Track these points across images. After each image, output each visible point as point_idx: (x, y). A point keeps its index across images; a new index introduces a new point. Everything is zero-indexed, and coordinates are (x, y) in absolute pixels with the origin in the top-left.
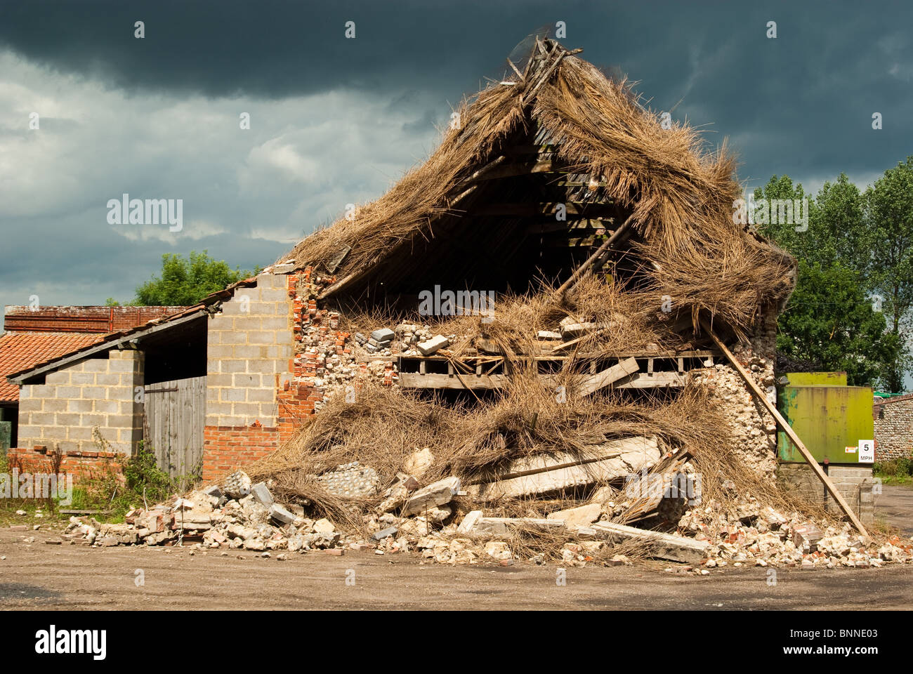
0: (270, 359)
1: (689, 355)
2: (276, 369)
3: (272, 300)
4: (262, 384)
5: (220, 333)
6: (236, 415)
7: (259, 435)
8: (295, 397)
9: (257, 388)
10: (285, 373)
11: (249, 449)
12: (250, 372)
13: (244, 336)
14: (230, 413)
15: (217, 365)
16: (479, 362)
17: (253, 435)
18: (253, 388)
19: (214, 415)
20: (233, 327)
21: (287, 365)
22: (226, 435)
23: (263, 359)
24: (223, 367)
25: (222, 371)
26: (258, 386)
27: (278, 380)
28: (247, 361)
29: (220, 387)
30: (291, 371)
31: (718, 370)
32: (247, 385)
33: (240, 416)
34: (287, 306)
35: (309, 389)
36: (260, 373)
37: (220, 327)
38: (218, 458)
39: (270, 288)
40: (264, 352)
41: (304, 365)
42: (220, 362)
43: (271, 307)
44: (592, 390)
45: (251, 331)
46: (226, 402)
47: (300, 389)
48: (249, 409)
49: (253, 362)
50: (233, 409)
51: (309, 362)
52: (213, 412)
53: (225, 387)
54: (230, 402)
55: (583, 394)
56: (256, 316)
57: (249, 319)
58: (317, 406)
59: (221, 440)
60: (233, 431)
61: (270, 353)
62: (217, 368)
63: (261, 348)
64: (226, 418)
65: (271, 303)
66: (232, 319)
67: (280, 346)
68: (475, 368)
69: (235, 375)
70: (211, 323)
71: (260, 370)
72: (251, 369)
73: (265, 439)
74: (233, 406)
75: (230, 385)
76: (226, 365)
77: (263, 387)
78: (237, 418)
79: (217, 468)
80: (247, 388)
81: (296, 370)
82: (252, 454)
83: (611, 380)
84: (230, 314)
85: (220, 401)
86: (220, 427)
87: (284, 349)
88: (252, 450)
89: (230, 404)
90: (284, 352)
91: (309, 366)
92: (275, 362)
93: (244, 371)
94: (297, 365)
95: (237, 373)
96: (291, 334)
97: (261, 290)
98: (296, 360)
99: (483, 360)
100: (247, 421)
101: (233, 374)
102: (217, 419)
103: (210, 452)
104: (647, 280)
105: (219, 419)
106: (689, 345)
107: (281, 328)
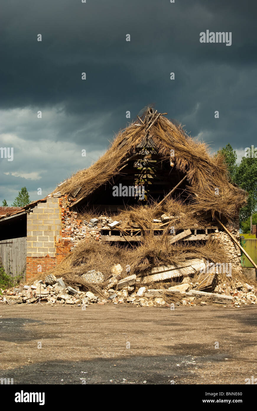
0: (52, 230)
1: (209, 228)
2: (55, 234)
3: (53, 207)
4: (49, 240)
5: (32, 221)
6: (39, 253)
7: (49, 260)
8: (63, 245)
9: (47, 242)
10: (58, 236)
11: (44, 265)
12: (44, 235)
13: (42, 222)
14: (36, 252)
15: (31, 233)
16: (132, 231)
17: (46, 260)
18: (46, 242)
19: (30, 252)
20: (37, 218)
21: (59, 233)
22: (35, 260)
23: (49, 230)
24: (33, 234)
25: (33, 235)
26: (48, 241)
27: (55, 238)
28: (43, 231)
29: (32, 241)
30: (61, 235)
31: (221, 234)
32: (43, 241)
33: (40, 253)
34: (59, 210)
35: (69, 242)
36: (48, 236)
37: (32, 218)
38: (32, 269)
39: (52, 203)
40: (50, 228)
41: (66, 233)
42: (32, 232)
43: (53, 210)
44: (174, 241)
45: (45, 219)
46: (35, 247)
47: (65, 242)
48: (44, 250)
49: (45, 232)
50: (37, 250)
51: (68, 231)
52: (30, 251)
53: (34, 241)
54: (36, 247)
55: (171, 243)
56: (46, 214)
57: (44, 215)
58: (72, 249)
59: (33, 262)
60: (38, 259)
61: (52, 228)
62: (31, 234)
63: (49, 226)
64: (35, 254)
65: (52, 209)
66: (37, 215)
67: (56, 226)
68: (130, 233)
69: (38, 237)
70: (28, 216)
71: (48, 235)
72: (45, 234)
73: (51, 262)
74: (38, 249)
75: (36, 241)
76: (35, 233)
77: (49, 241)
78: (39, 254)
79: (32, 273)
80: (44, 242)
81: (63, 235)
82: (46, 267)
83: (181, 237)
84: (35, 213)
85: (32, 247)
86: (33, 257)
87: (58, 226)
88: (46, 266)
89: (37, 248)
90: (58, 227)
91: (68, 233)
92: (54, 232)
93: (42, 235)
94: (63, 233)
95: (39, 236)
96: (60, 221)
97: (48, 203)
98: (63, 231)
99: (133, 230)
100: (43, 255)
101: (38, 236)
102: (31, 254)
103: (29, 267)
104: (193, 200)
105: (32, 254)
106: (209, 224)
107: (56, 218)
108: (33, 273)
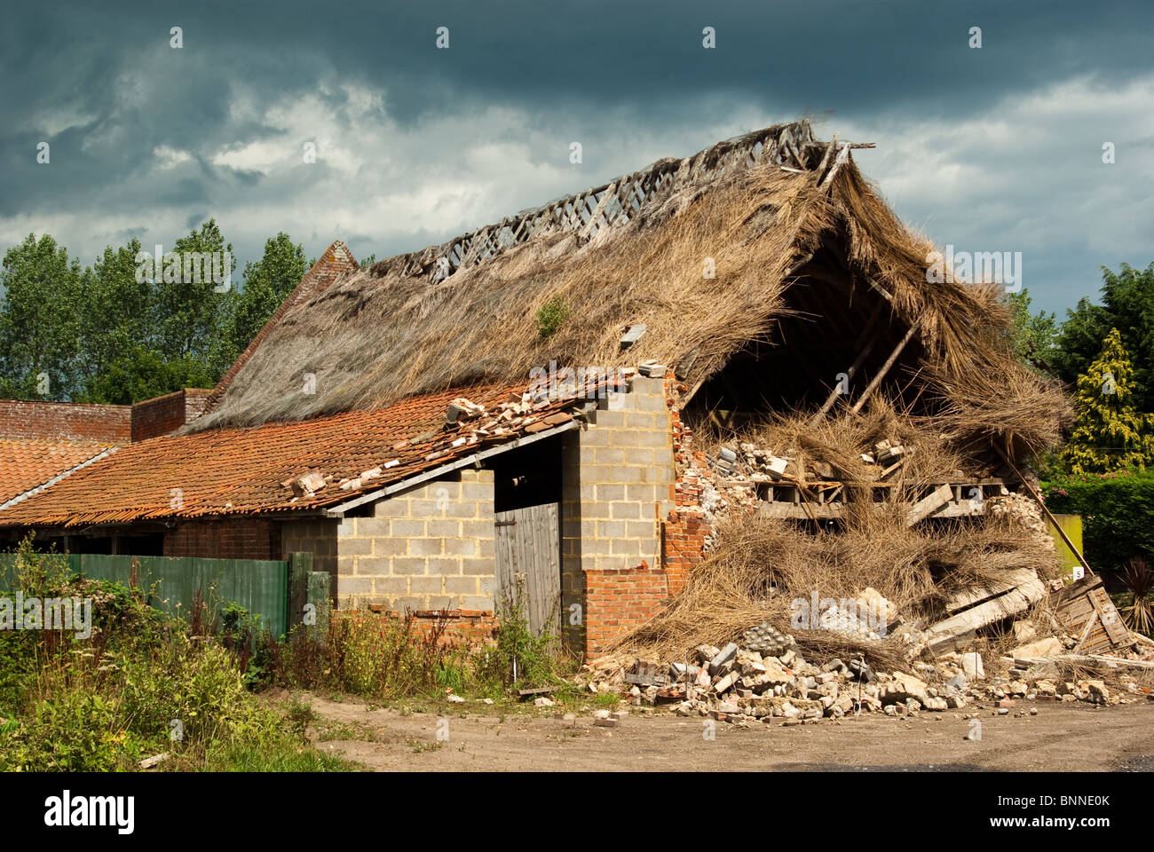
0: (649, 483)
2: (657, 497)
3: (650, 410)
4: (641, 516)
5: (595, 450)
6: (614, 555)
7: (648, 579)
8: (684, 531)
9: (636, 521)
10: (666, 501)
11: (636, 596)
12: (629, 500)
13: (621, 454)
14: (607, 553)
15: (592, 490)
16: (821, 489)
17: (640, 579)
18: (632, 520)
19: (591, 555)
20: (609, 443)
21: (667, 491)
22: (611, 580)
23: (642, 483)
24: (598, 494)
25: (598, 499)
26: (638, 517)
27: (657, 509)
28: (626, 486)
29: (596, 519)
30: (672, 499)
31: (1014, 499)
32: (626, 517)
33: (618, 555)
34: (665, 417)
35: (699, 521)
36: (639, 502)
37: (594, 442)
38: (603, 610)
39: (647, 395)
40: (643, 474)
41: (686, 491)
42: (595, 487)
43: (649, 418)
44: (916, 519)
45: (629, 447)
46: (603, 538)
47: (689, 522)
48: (629, 547)
49: (631, 487)
50: (611, 548)
51: (691, 487)
52: (589, 552)
53: (602, 519)
54: (607, 538)
55: (910, 524)
56: (633, 429)
57: (627, 433)
58: (706, 542)
59: (606, 587)
60: (619, 575)
61: (650, 476)
62: (592, 495)
63: (641, 469)
64: (604, 558)
65: (649, 413)
66: (608, 432)
67: (660, 468)
68: (817, 494)
69: (614, 504)
70: (583, 436)
71: (640, 498)
72: (631, 496)
73: (653, 584)
74: (611, 543)
75: (607, 516)
76: (603, 490)
77: (642, 519)
78: (616, 559)
79: (602, 624)
80: (627, 520)
81: (677, 497)
82: (640, 603)
83: (932, 508)
84: (604, 426)
85: (597, 537)
86: (605, 571)
87: (664, 471)
88: (640, 598)
89: (608, 541)
90: (665, 474)
91: (691, 493)
92: (655, 487)
93: (623, 499)
94: (678, 491)
95: (614, 501)
96: (670, 453)
97: (637, 396)
98: (678, 486)
99: (825, 486)
100: (627, 562)
101: (611, 502)
102: (593, 560)
103: (594, 604)
104: (947, 403)
105: (597, 560)
106: (985, 472)
107: (659, 445)
108: (606, 623)
